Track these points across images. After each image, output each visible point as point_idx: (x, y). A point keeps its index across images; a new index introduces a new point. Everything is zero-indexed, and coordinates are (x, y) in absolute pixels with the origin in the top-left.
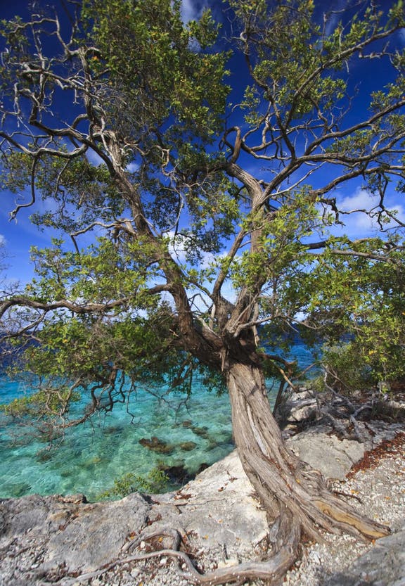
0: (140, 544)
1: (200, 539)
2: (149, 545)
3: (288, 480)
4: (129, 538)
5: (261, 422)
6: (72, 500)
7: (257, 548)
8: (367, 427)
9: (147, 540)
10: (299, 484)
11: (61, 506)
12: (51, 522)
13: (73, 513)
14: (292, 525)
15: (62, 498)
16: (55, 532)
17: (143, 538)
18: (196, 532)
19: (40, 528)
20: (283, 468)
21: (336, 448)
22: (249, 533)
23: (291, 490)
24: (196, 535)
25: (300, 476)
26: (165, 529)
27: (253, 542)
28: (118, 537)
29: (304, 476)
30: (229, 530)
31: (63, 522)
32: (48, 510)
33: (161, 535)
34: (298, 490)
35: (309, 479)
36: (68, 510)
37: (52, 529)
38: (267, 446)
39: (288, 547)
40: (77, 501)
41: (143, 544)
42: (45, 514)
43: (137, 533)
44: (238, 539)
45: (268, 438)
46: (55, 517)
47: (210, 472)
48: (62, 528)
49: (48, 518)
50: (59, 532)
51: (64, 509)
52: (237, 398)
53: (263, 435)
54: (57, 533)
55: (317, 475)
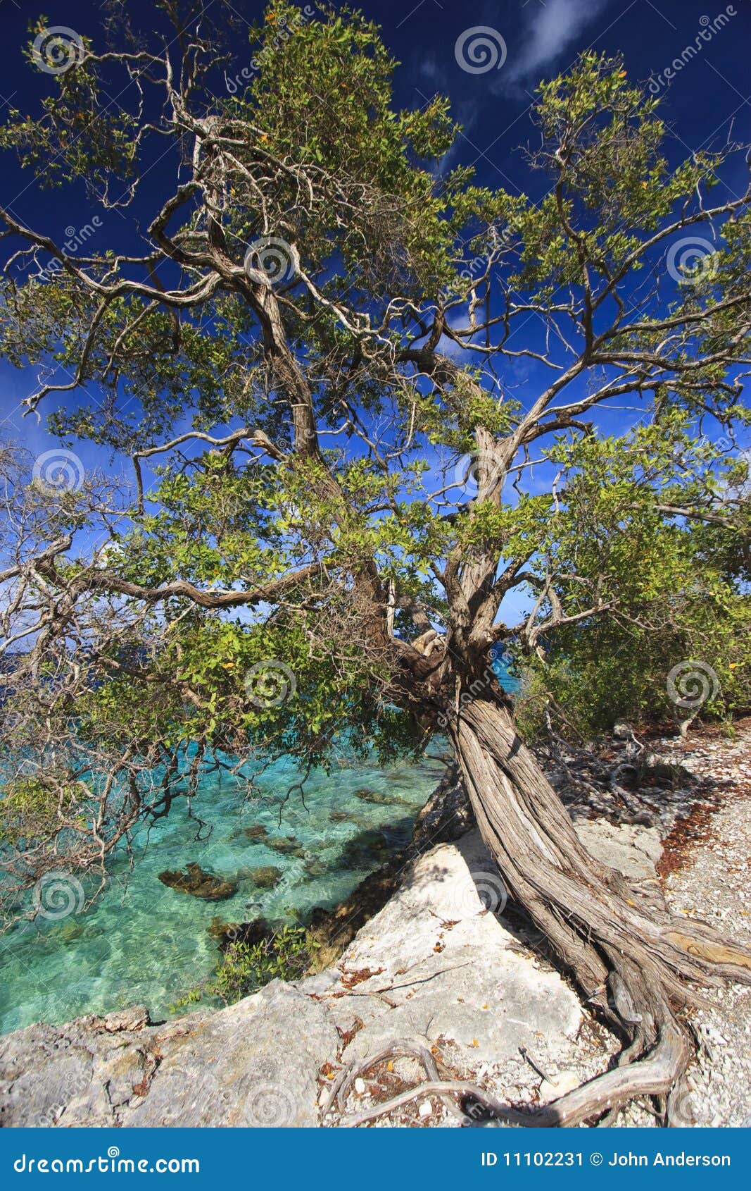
0: (353, 1084)
1: (464, 1048)
2: (374, 1082)
3: (610, 904)
4: (323, 1078)
5: (536, 803)
6: (124, 1023)
7: (582, 1043)
8: (641, 800)
9: (365, 1073)
10: (633, 907)
11: (116, 1041)
12: (108, 1083)
13: (149, 1050)
14: (648, 985)
15: (102, 1023)
16: (127, 1102)
17: (356, 1070)
18: (448, 1037)
19: (85, 1101)
20: (594, 883)
21: (618, 841)
22: (552, 1017)
23: (624, 921)
24: (451, 1042)
25: (630, 893)
26: (394, 1044)
27: (567, 1033)
28: (302, 1079)
29: (635, 892)
30: (512, 1020)
31: (138, 1077)
32: (91, 1055)
33: (389, 1056)
34: (636, 920)
35: (645, 896)
36: (139, 1047)
37: (116, 1098)
38: (553, 846)
39: (669, 1024)
40: (136, 1022)
41: (360, 1085)
42: (88, 1065)
43: (335, 1064)
44: (536, 1033)
45: (553, 831)
46: (116, 1067)
47: (391, 917)
48: (141, 1090)
49: (99, 1073)
50: (136, 1101)
51: (126, 1045)
52: (485, 765)
53: (543, 828)
54: (132, 1104)
55: (656, 886)
